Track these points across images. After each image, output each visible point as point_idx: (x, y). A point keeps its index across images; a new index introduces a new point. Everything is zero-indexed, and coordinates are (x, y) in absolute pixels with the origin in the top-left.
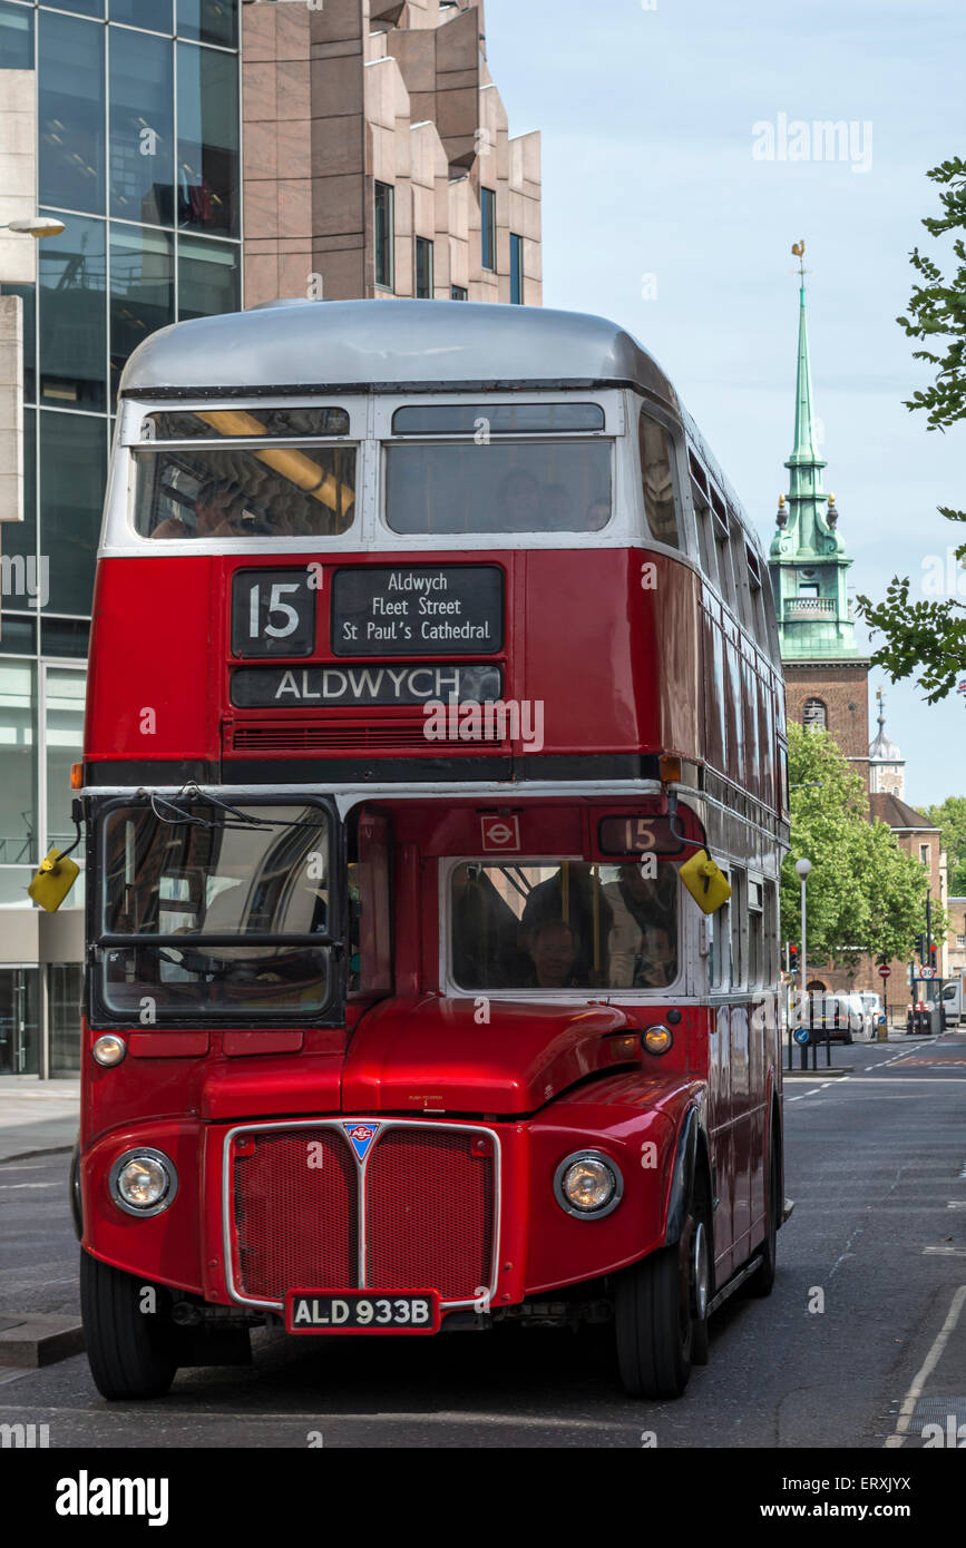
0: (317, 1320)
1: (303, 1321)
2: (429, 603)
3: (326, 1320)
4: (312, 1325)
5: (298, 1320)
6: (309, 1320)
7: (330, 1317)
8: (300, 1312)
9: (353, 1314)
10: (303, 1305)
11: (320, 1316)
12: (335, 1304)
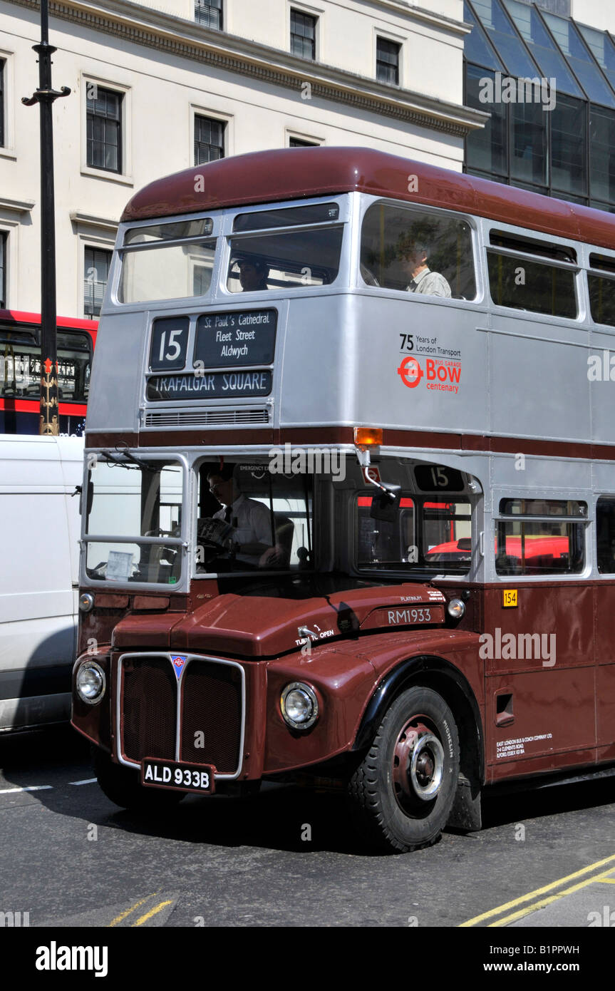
0: (157, 779)
1: (149, 778)
2: (241, 333)
3: (160, 779)
4: (154, 782)
5: (146, 778)
6: (152, 779)
7: (162, 777)
8: (148, 772)
9: (173, 777)
10: (149, 767)
11: (158, 776)
12: (165, 769)
